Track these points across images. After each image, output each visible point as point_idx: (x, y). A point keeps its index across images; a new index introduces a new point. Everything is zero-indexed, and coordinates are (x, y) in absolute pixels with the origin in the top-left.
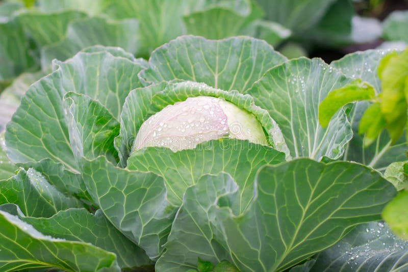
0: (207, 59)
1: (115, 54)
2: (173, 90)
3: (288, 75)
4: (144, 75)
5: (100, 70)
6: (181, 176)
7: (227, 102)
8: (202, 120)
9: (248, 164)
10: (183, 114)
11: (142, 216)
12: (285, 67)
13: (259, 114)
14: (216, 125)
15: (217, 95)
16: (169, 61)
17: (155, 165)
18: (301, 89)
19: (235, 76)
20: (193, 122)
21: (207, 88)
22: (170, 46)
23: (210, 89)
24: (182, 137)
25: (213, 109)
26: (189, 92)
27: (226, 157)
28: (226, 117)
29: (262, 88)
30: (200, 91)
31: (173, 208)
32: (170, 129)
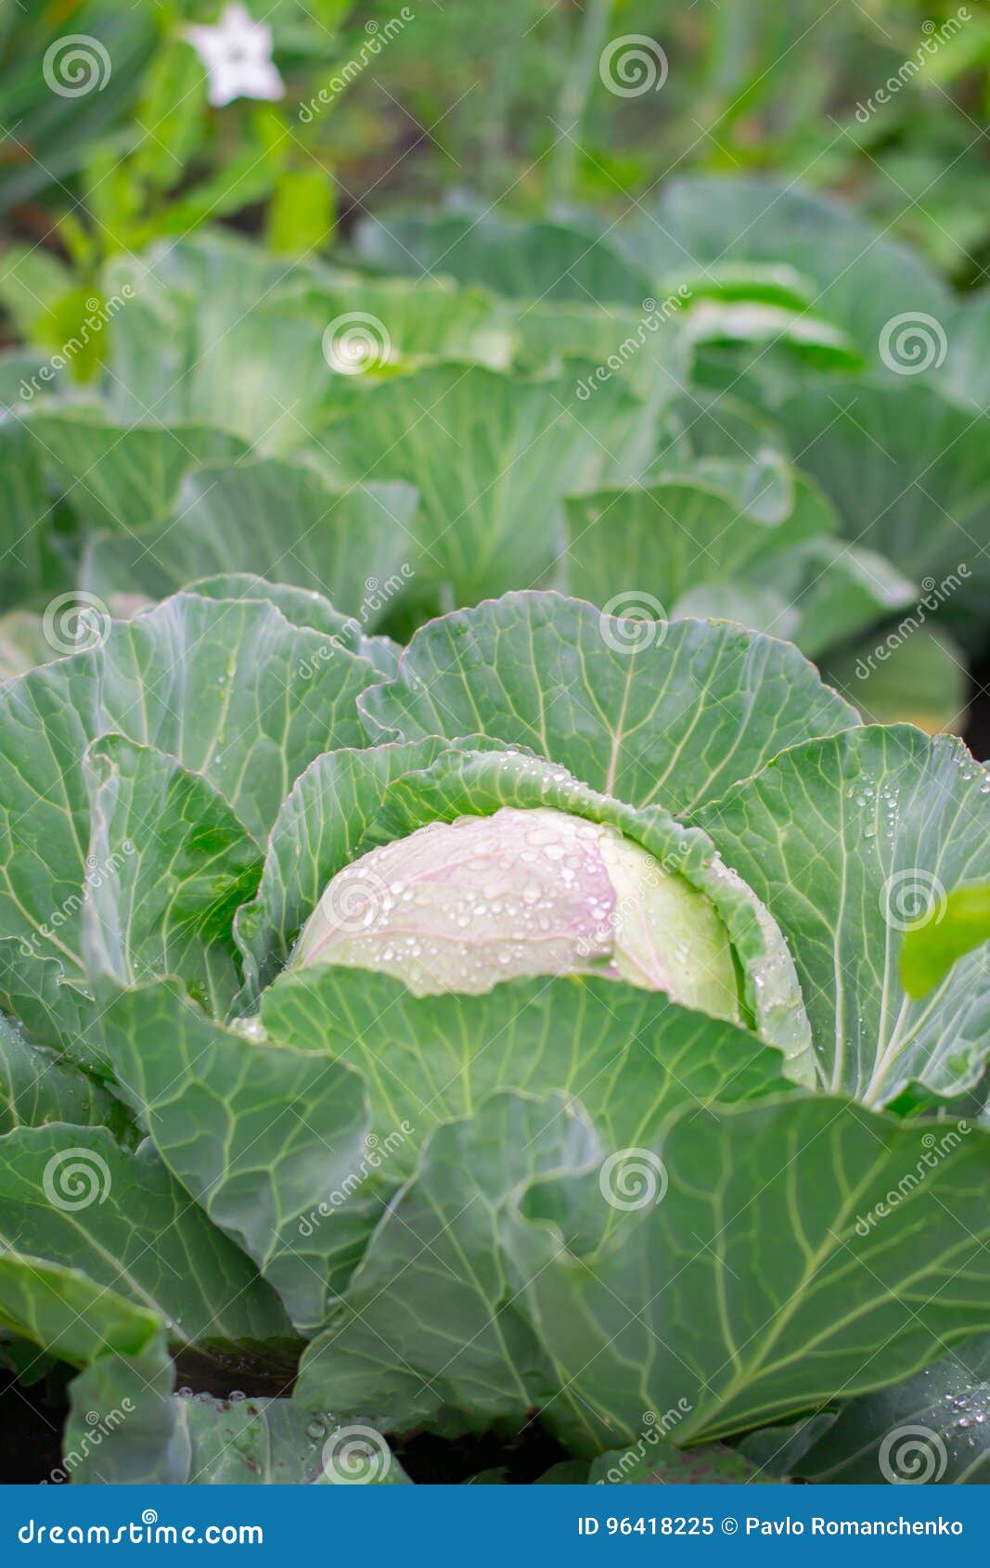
0: (593, 678)
1: (297, 613)
2: (460, 772)
3: (850, 775)
4: (379, 701)
5: (240, 660)
6: (428, 1075)
7: (627, 844)
8: (532, 894)
9: (657, 1069)
10: (472, 866)
11: (281, 1189)
12: (843, 747)
13: (724, 899)
14: (576, 920)
15: (598, 815)
16: (467, 668)
17: (348, 1028)
18: (885, 828)
19: (679, 748)
20: (501, 898)
21: (569, 784)
22: (479, 617)
23: (578, 790)
24: (456, 944)
25: (574, 862)
26: (507, 790)
27: (587, 1038)
28: (611, 895)
29: (757, 804)
30: (544, 791)
31: (380, 1185)
32: (419, 907)
